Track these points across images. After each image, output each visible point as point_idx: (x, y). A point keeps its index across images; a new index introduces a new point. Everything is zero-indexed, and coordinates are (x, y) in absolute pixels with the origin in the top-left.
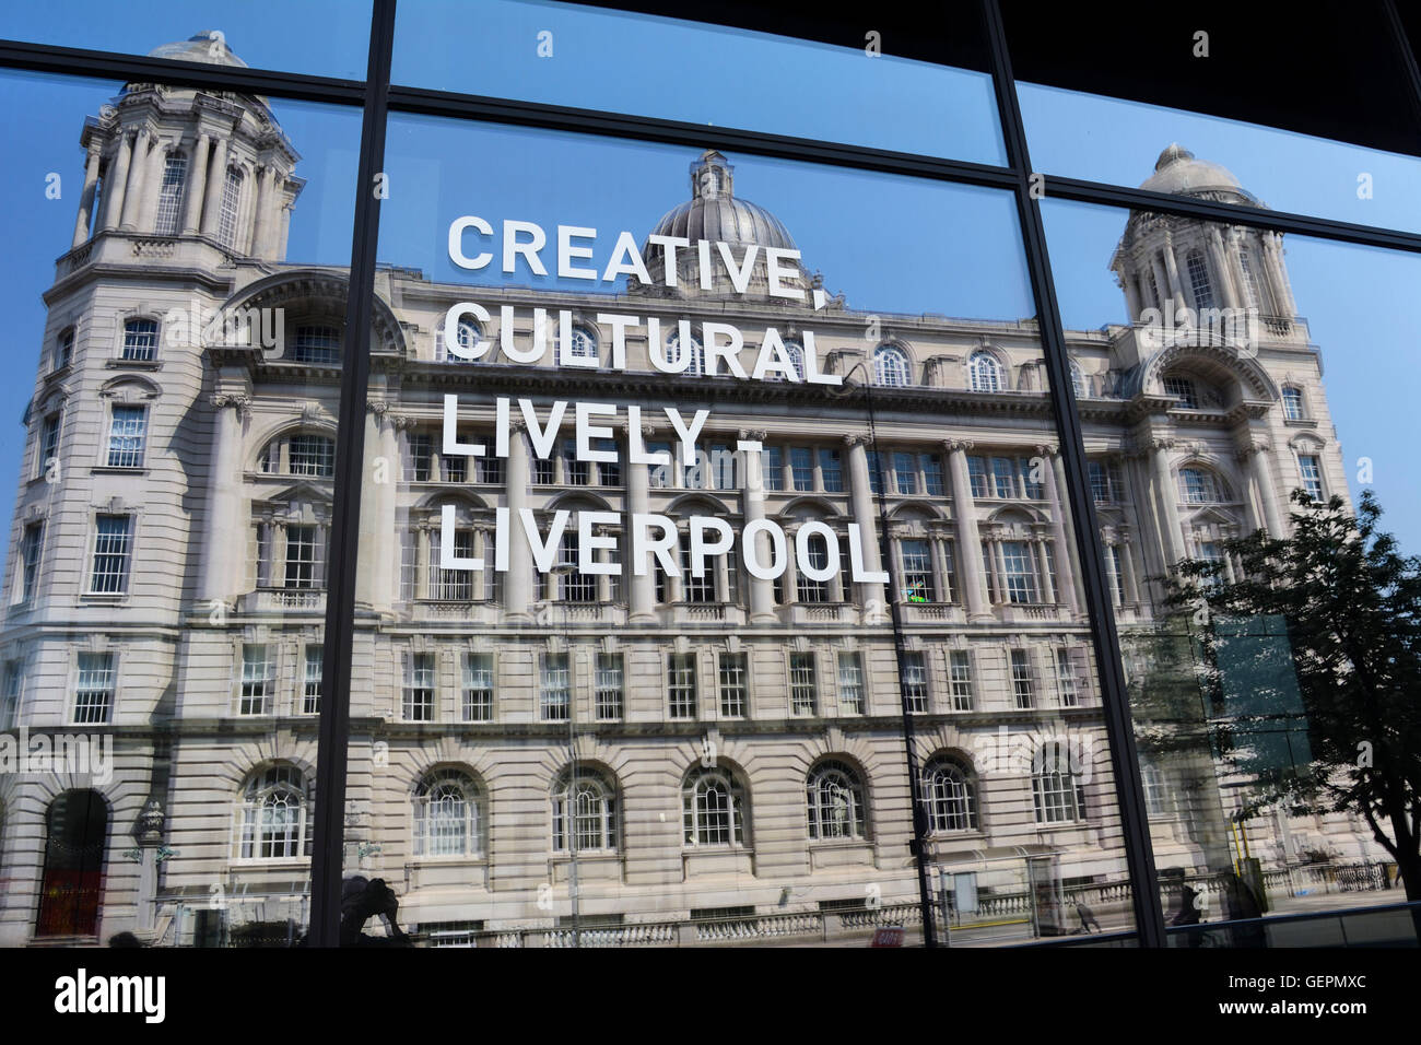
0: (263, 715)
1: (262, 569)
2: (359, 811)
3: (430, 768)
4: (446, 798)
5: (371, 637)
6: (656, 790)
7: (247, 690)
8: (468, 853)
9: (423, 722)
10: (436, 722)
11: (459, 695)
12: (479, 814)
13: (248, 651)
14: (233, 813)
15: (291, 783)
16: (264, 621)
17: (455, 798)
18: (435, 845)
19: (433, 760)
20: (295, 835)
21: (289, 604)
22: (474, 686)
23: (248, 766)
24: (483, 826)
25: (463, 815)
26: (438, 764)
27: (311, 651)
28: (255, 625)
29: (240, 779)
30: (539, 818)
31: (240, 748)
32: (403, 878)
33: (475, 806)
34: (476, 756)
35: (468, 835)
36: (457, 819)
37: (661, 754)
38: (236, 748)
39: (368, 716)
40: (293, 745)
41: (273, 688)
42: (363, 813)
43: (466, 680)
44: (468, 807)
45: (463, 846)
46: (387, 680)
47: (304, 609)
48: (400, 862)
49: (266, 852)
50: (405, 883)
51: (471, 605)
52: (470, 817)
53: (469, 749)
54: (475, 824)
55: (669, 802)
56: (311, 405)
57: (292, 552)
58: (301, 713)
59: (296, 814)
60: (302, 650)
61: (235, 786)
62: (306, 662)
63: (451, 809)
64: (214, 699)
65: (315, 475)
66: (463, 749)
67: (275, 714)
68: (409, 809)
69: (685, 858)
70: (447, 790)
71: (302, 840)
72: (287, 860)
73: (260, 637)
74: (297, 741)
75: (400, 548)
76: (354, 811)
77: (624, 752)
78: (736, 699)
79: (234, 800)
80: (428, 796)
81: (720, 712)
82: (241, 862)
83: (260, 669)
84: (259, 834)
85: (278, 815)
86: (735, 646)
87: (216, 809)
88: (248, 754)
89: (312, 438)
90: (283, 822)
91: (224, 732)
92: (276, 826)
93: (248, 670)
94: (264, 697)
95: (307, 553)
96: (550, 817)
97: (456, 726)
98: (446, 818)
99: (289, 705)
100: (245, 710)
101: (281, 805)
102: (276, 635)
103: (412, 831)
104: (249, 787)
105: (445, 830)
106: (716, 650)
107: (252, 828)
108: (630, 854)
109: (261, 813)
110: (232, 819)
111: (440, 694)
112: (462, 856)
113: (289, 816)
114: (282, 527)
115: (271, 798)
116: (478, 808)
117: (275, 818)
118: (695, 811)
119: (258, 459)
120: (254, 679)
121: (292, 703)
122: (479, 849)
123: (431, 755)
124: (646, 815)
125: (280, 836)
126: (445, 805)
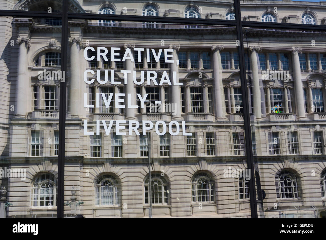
0: (39, 156)
1: (36, 103)
2: (76, 190)
3: (101, 174)
4: (106, 185)
5: (78, 128)
6: (183, 182)
7: (33, 147)
8: (115, 204)
9: (98, 157)
10: (102, 157)
11: (110, 148)
12: (118, 191)
13: (33, 133)
14: (31, 190)
15: (51, 180)
16: (38, 122)
17: (110, 185)
18: (103, 202)
19: (102, 171)
20: (52, 198)
21: (47, 116)
22: (116, 145)
23: (34, 174)
24: (120, 195)
25: (112, 191)
26: (103, 173)
27: (55, 132)
28: (35, 123)
29: (32, 178)
30: (140, 192)
31: (32, 167)
32: (92, 213)
33: (116, 188)
34: (117, 170)
35: (114, 198)
36: (110, 193)
37: (183, 169)
38: (30, 167)
39: (78, 155)
40: (51, 166)
41: (43, 146)
42: (77, 190)
43: (112, 143)
44: (114, 189)
45: (113, 202)
46: (85, 143)
47: (52, 118)
48: (91, 207)
49: (42, 204)
50: (93, 215)
51: (114, 115)
52: (115, 192)
53: (114, 167)
54: (117, 194)
55: (187, 186)
56: (53, 40)
57: (47, 96)
58: (54, 156)
59: (53, 190)
60: (53, 132)
61: (30, 181)
62: (55, 137)
63: (108, 189)
64: (22, 150)
65: (55, 65)
66: (112, 167)
67: (44, 155)
68: (94, 189)
69: (192, 207)
70: (107, 182)
71: (55, 200)
72: (50, 207)
73: (37, 128)
74: (52, 165)
75: (89, 94)
76: (73, 189)
77: (170, 168)
78: (211, 148)
79: (31, 186)
80: (100, 184)
81: (206, 153)
82: (33, 207)
83: (38, 139)
84: (39, 197)
85: (47, 191)
86: (211, 130)
87: (24, 189)
88: (35, 169)
89: (54, 53)
90: (48, 193)
91: (26, 162)
92: (45, 195)
93: (33, 139)
94: (39, 150)
95: (52, 96)
96: (144, 191)
97: (109, 159)
98: (107, 192)
99: (49, 153)
100: (33, 154)
101: (47, 187)
102: (43, 127)
103: (95, 197)
104: (35, 181)
105: (106, 196)
106: (204, 131)
107: (37, 196)
108: (173, 205)
109: (40, 191)
110: (31, 192)
111: (104, 147)
112: (112, 205)
113: (50, 191)
114: (42, 86)
115: (43, 185)
116: (118, 189)
117: (45, 192)
118: (196, 190)
119: (33, 61)
120: (36, 143)
121: (50, 152)
122: (118, 203)
123: (101, 170)
124: (179, 191)
125: (47, 198)
126: (106, 187)
